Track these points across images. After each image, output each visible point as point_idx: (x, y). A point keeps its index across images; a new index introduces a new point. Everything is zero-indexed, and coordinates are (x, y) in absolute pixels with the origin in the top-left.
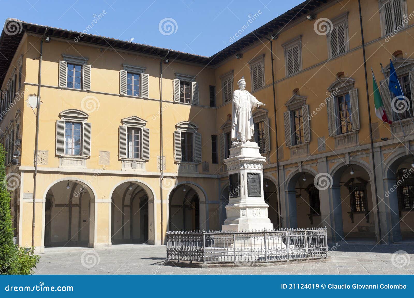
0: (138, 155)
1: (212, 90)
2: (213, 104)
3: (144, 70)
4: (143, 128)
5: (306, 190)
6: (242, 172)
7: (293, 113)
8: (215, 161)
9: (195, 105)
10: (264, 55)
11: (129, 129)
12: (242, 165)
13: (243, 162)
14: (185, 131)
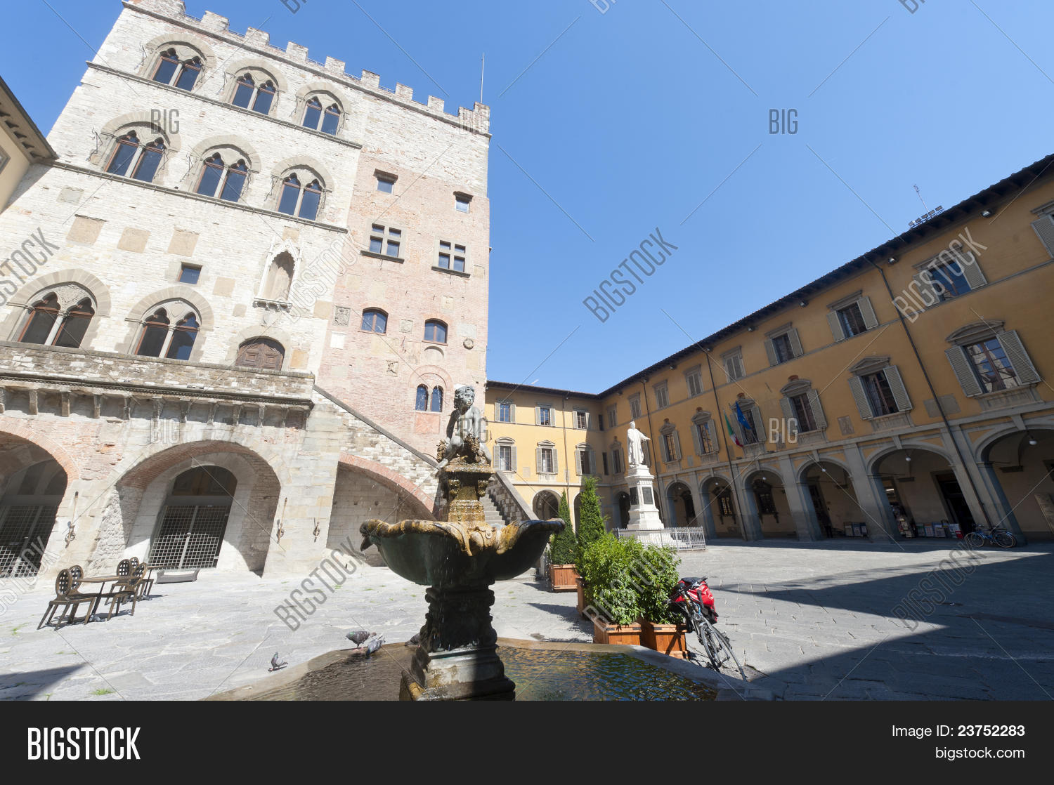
0: (550, 469)
1: (601, 418)
2: (602, 428)
3: (552, 406)
4: (553, 449)
5: (682, 496)
6: (638, 486)
7: (666, 437)
8: (606, 473)
9: (589, 430)
10: (639, 393)
11: (543, 450)
12: (638, 481)
13: (638, 480)
14: (583, 450)
